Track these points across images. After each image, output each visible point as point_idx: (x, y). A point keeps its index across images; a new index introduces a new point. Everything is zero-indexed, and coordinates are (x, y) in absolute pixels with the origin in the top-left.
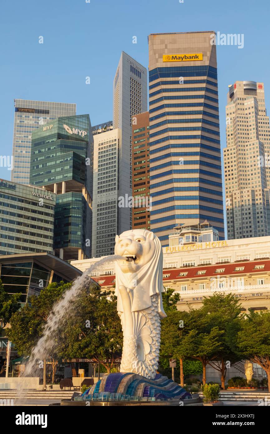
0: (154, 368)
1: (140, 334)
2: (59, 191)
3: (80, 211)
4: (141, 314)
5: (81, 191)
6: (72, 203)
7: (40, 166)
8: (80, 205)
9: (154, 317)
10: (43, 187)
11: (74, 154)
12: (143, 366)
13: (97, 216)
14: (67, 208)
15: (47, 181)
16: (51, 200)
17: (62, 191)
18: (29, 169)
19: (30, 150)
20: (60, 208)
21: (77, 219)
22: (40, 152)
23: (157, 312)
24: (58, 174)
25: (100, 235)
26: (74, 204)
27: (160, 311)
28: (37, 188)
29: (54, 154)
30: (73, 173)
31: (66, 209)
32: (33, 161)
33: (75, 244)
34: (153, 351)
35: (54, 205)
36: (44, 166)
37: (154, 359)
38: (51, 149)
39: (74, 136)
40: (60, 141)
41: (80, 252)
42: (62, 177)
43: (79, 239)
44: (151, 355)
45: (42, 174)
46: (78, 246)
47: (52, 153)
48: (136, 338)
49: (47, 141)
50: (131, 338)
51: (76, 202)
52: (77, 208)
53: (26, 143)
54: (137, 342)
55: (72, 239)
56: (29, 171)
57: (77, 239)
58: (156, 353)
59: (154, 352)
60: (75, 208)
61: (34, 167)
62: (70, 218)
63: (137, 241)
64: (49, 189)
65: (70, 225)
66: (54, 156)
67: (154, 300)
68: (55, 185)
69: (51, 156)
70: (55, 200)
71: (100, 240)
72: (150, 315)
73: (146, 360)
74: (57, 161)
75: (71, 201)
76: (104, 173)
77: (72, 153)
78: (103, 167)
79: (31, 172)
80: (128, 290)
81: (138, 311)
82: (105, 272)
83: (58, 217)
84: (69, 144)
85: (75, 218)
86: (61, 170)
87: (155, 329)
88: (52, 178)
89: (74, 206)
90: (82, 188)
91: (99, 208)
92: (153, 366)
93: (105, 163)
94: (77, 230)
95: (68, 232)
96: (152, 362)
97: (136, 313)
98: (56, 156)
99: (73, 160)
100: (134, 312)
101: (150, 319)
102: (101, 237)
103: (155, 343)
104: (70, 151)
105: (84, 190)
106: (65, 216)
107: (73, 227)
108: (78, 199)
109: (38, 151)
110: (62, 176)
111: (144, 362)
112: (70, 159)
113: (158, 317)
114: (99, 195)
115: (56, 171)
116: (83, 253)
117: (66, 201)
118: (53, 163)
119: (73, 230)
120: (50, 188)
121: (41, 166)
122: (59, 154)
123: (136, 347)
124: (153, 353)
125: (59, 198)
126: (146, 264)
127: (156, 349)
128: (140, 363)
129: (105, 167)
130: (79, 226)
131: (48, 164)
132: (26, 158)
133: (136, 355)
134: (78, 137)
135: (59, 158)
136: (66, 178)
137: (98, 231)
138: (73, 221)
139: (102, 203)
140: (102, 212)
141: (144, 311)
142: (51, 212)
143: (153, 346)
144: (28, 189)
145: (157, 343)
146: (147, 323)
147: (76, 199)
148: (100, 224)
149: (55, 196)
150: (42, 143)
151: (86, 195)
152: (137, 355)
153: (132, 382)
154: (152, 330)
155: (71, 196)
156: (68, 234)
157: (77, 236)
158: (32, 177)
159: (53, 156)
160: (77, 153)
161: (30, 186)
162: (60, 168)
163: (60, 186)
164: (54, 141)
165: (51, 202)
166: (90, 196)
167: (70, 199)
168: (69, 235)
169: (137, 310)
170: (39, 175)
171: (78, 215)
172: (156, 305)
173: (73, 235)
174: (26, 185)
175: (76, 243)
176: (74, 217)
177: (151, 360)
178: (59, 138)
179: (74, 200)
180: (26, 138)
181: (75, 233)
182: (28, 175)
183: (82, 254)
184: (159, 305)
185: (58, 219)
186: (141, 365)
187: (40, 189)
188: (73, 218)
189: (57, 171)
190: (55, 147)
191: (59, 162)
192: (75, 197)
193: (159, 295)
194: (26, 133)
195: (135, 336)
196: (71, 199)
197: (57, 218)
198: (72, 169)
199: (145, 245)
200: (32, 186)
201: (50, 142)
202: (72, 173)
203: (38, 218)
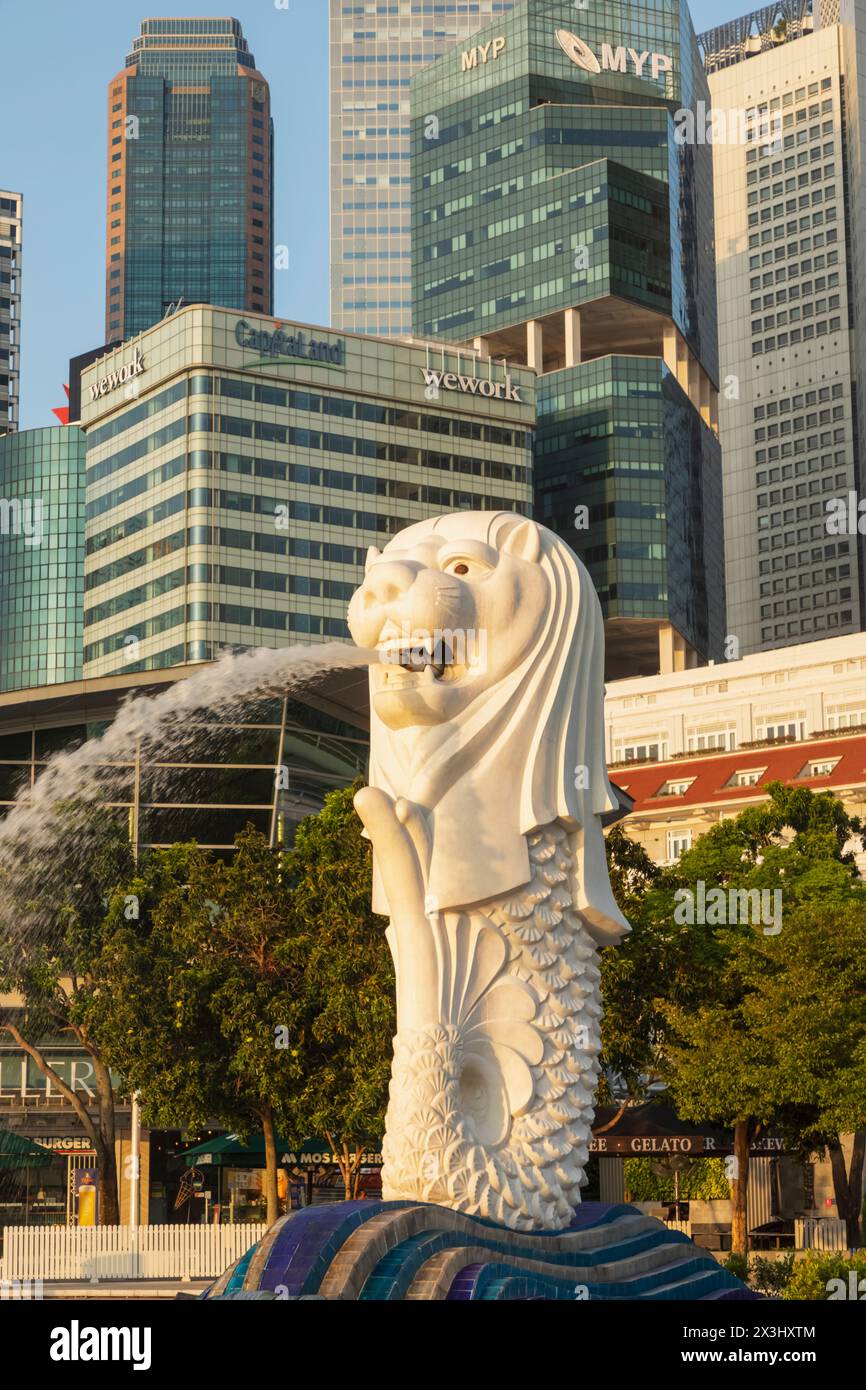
0: (553, 1180)
1: (477, 1018)
2: (552, 356)
3: (654, 444)
4: (476, 924)
5: (658, 350)
6: (616, 408)
7: (455, 241)
8: (653, 415)
9: (549, 937)
10: (478, 344)
11: (613, 168)
12: (490, 1168)
13: (753, 462)
14: (593, 434)
15: (493, 310)
16: (513, 401)
17: (563, 355)
18: (409, 261)
19: (404, 169)
20: (563, 438)
21: (645, 483)
22: (451, 173)
23: (571, 911)
24: (543, 272)
25: (775, 554)
26: (623, 414)
27: (583, 902)
28: (442, 348)
29: (520, 180)
30: (613, 262)
31: (586, 439)
32: (421, 224)
33: (638, 605)
34: (548, 1096)
35: (527, 425)
36: (476, 239)
37: (555, 1134)
38: (504, 154)
39: (611, 84)
40: (542, 114)
41: (666, 638)
42: (560, 289)
43: (658, 579)
44: (541, 1115)
45: (470, 281)
46: (654, 614)
47: (508, 174)
48: (453, 1038)
49: (482, 120)
50: (423, 1039)
51: (633, 403)
52: (639, 434)
53: (388, 136)
54: (454, 1058)
55: (627, 578)
56: (409, 272)
57: (647, 579)
58: (570, 1105)
59: (554, 1101)
60: (629, 433)
61: (427, 250)
62: (609, 481)
63: (450, 570)
64: (504, 349)
65: (612, 515)
66: (520, 186)
67: (547, 852)
68: (531, 327)
69: (505, 191)
70: (532, 398)
71: (776, 576)
72: (528, 923)
73: (512, 1142)
74: (535, 213)
75: (609, 402)
76: (779, 252)
77: (604, 168)
78: (772, 224)
79: (417, 277)
80: (401, 811)
81: (463, 911)
82: (765, 728)
83: (556, 481)
84: (587, 126)
85: (635, 482)
86: (557, 252)
87: (558, 991)
88: (514, 298)
89: (624, 424)
90: (661, 335)
91: (764, 423)
92: (547, 1166)
93: (783, 199)
94: (647, 537)
95: (605, 547)
96: (542, 1152)
97: (451, 921)
98: (528, 187)
99: (610, 200)
100: (442, 912)
101: (529, 943)
102: (781, 563)
103: (563, 1061)
104: (593, 157)
105: (670, 345)
106: (587, 472)
107: (626, 523)
108: (643, 387)
109: (441, 172)
110: (560, 282)
111: (493, 1150)
112: (596, 199)
113: (575, 933)
114: (759, 360)
115: (530, 263)
116: (683, 644)
117: (585, 400)
118: (517, 222)
119: (626, 537)
120: (508, 346)
121: (459, 243)
122: (539, 177)
123: (448, 1077)
124: (550, 1106)
125: (553, 389)
126: (496, 681)
127: (569, 1086)
128: (471, 1155)
129: (783, 221)
130: (653, 517)
131: (493, 231)
132: (395, 212)
133: (448, 1116)
134: (629, 87)
135: (540, 195)
136: (583, 289)
137: (765, 534)
138: (624, 496)
139: (778, 398)
140: (778, 442)
141: (494, 905)
142: (518, 457)
143: (551, 1074)
144: (403, 356)
145: (571, 1060)
146: (514, 967)
147: (633, 386)
148: (774, 502)
149: (528, 380)
150: (461, 131)
151: (684, 365)
152: (456, 1119)
153: (401, 1245)
154: (543, 997)
155: (609, 374)
156: (605, 557)
157: (647, 566)
158: (421, 297)
159: (513, 189)
160: (627, 163)
161: (410, 341)
162: (552, 246)
163: (552, 329)
164: (514, 116)
165: (512, 412)
166: (702, 368)
167: (605, 389)
168: (611, 563)
169: (450, 903)
170: (455, 284)
171: (645, 466)
172: (562, 876)
173: (626, 564)
174: (390, 337)
175: (643, 598)
176: (630, 473)
177: (539, 1140)
178: (535, 100)
179: (623, 392)
180: (389, 113)
181: (639, 552)
182: (405, 290)
183: (676, 648)
184: (580, 876)
185: (553, 489)
186: (479, 1164)
187: (459, 351)
188: (624, 482)
189: (536, 258)
190: (520, 142)
191: (544, 217)
192: (628, 381)
193: (577, 826)
194: (389, 89)
195: (449, 1028)
196: (609, 392)
197: (548, 483)
198: (606, 244)
199: (490, 586)
200: (420, 343)
201: (497, 121)
202: (607, 266)
203: (456, 493)
